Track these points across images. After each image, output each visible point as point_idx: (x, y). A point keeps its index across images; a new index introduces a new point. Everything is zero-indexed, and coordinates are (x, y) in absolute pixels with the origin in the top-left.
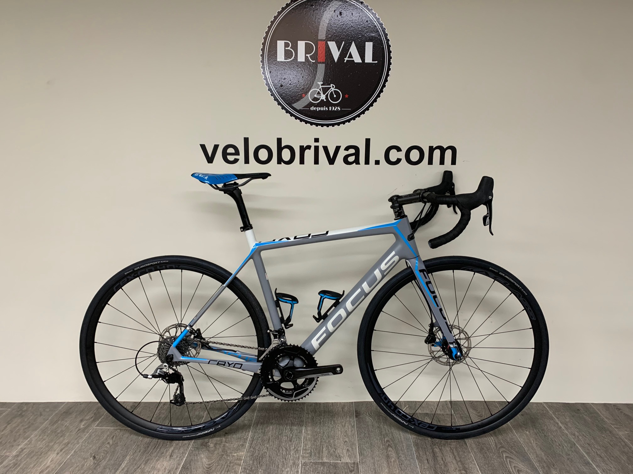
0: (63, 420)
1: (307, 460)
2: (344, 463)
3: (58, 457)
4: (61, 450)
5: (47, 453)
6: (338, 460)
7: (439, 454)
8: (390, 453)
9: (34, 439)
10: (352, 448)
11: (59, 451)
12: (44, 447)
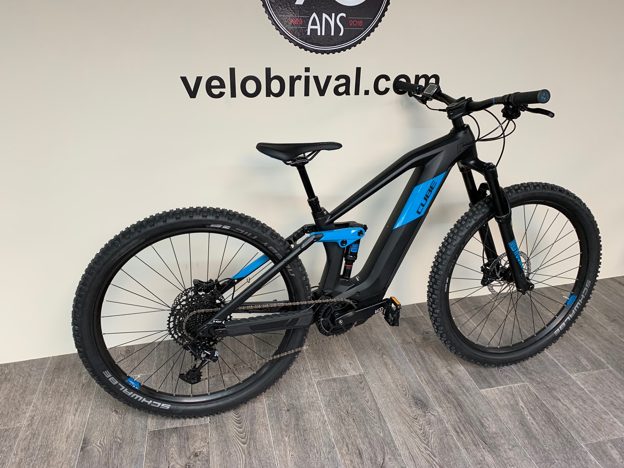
0: (58, 377)
1: (318, 379)
2: (352, 376)
3: (77, 419)
4: (76, 410)
5: (62, 416)
6: (346, 374)
7: (425, 355)
8: (386, 360)
9: (38, 404)
10: (353, 361)
11: (75, 412)
12: (55, 410)
